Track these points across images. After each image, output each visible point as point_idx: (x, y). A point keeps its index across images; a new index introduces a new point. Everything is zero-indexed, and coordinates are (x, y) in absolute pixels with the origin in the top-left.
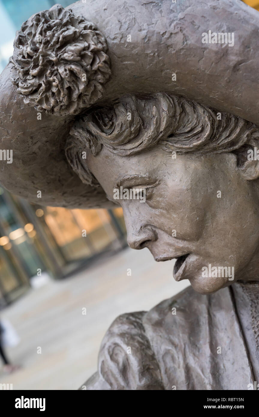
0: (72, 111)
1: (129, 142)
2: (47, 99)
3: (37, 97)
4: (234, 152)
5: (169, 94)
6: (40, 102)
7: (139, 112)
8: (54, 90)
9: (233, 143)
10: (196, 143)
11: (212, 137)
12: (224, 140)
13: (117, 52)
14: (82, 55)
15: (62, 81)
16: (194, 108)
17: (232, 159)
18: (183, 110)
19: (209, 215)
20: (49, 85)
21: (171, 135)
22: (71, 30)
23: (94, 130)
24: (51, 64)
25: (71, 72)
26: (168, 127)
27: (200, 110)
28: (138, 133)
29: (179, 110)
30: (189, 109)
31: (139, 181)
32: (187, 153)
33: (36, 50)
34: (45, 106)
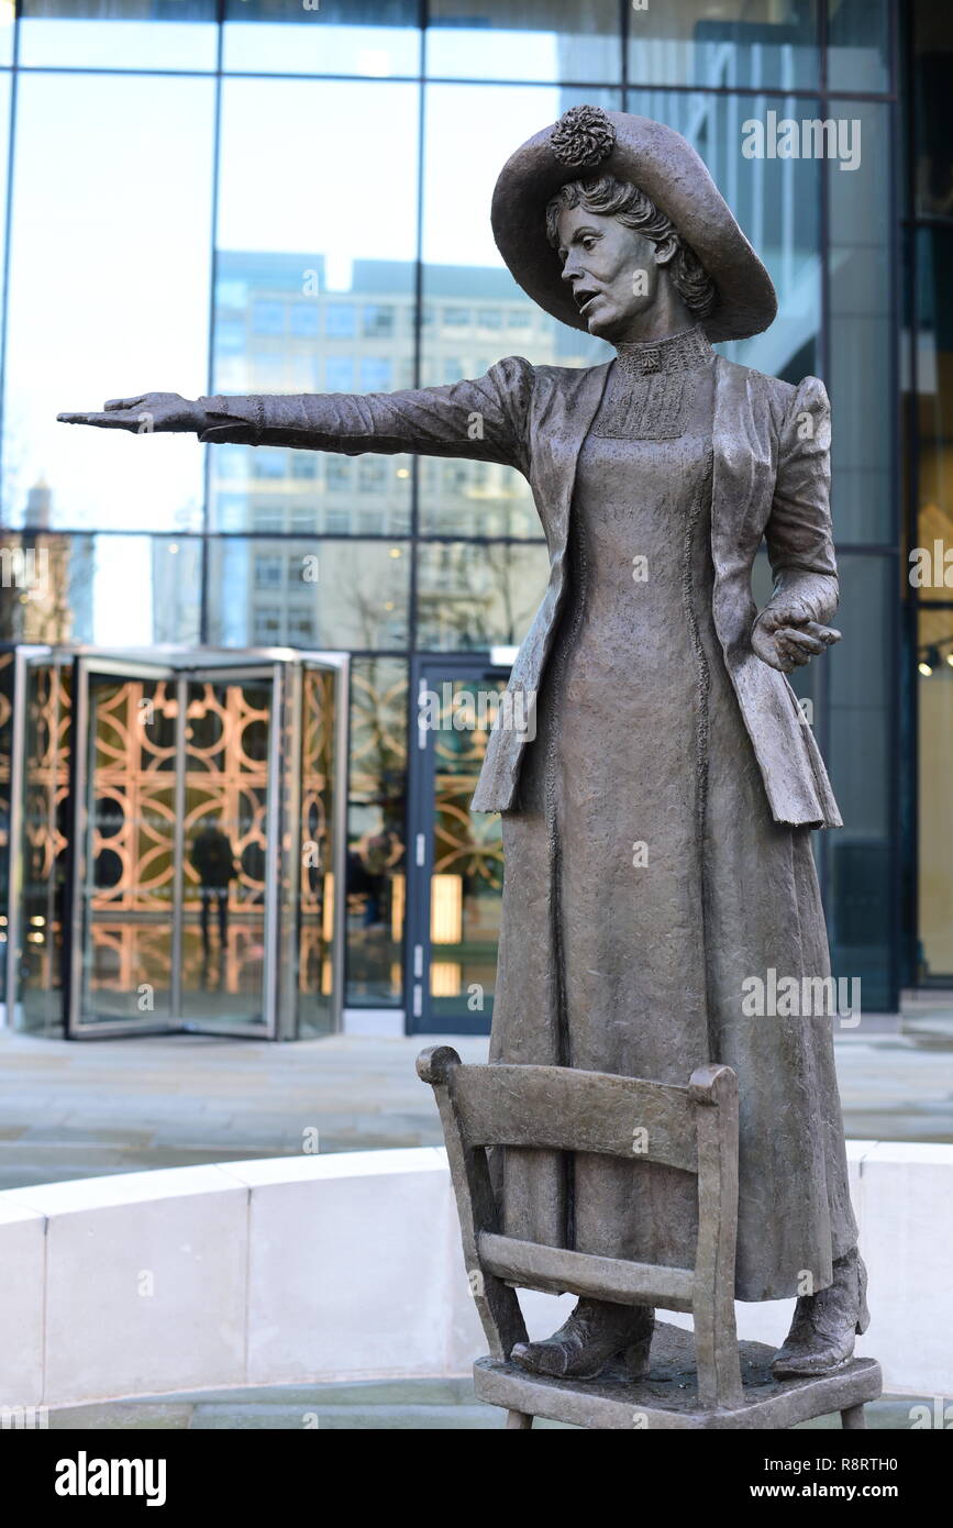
0: (577, 164)
1: (598, 204)
2: (567, 151)
3: (562, 147)
4: (656, 242)
5: (637, 186)
6: (562, 150)
7: (610, 190)
8: (575, 146)
9: (659, 234)
10: (637, 221)
11: (647, 223)
12: (654, 229)
13: (619, 145)
14: (600, 135)
15: (582, 143)
16: (646, 201)
17: (653, 246)
18: (638, 201)
19: (624, 269)
20: (574, 142)
21: (626, 212)
22: (600, 120)
23: (580, 188)
24: (579, 131)
25: (590, 142)
26: (626, 202)
27: (648, 205)
28: (606, 200)
29: (636, 198)
30: (642, 201)
31: (591, 231)
32: (629, 227)
33: (576, 121)
34: (563, 154)
